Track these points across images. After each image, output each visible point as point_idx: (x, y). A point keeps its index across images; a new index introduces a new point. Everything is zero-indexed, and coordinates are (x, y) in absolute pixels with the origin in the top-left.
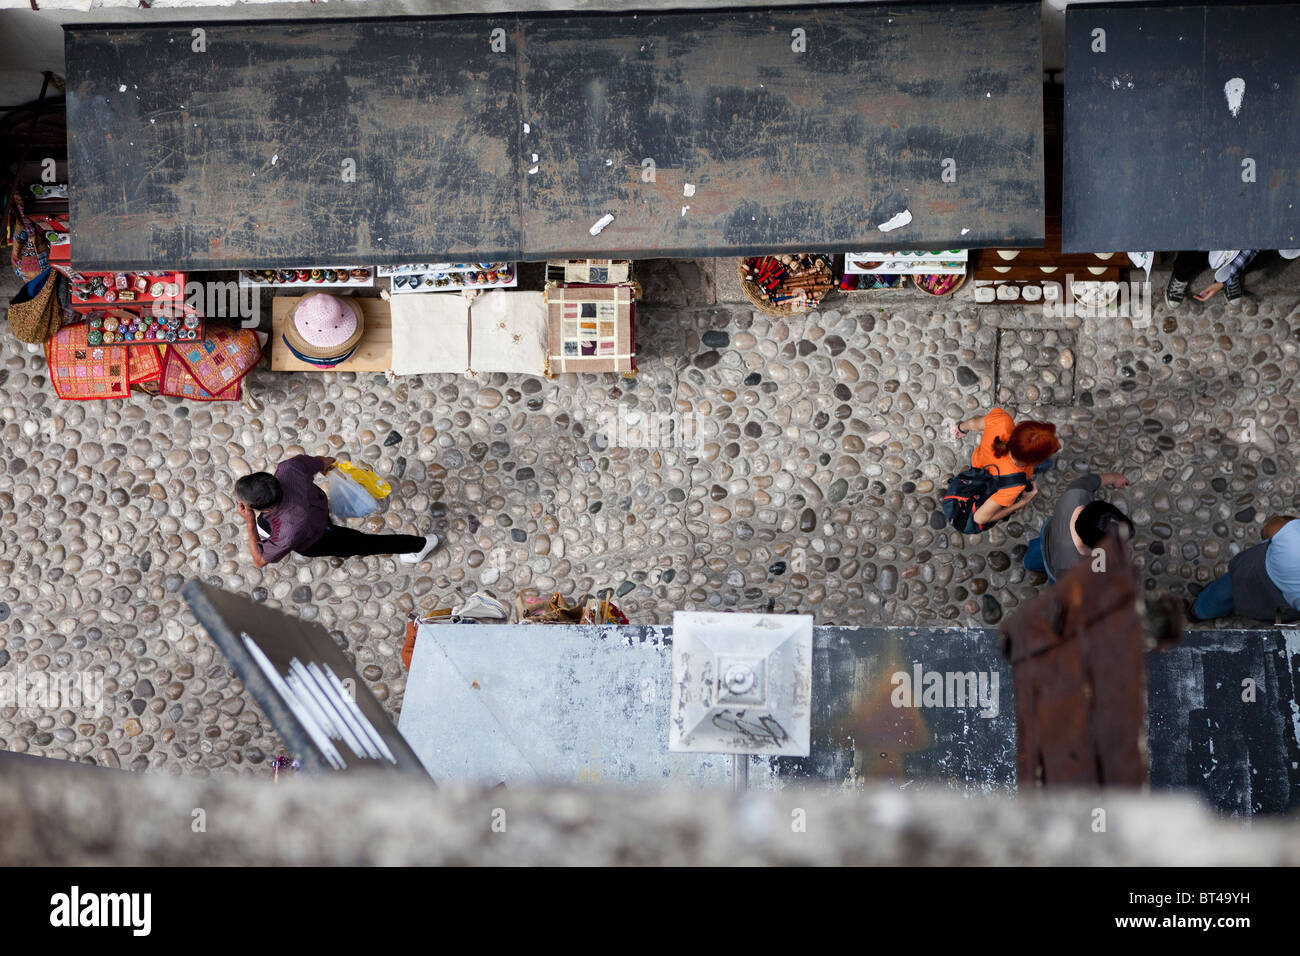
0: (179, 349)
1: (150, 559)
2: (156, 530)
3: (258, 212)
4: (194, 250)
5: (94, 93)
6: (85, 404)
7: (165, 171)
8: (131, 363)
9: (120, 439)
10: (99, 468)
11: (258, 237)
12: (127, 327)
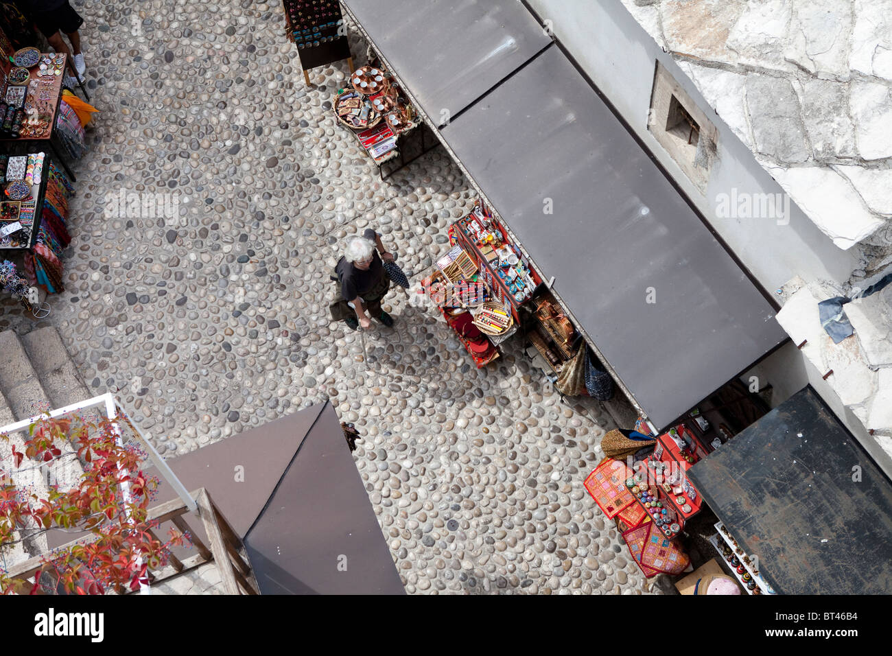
0: (654, 528)
1: (530, 585)
2: (547, 577)
3: (790, 551)
4: (743, 529)
5: (786, 422)
6: (587, 495)
7: (773, 486)
8: (628, 508)
9: (581, 526)
10: (559, 525)
11: (776, 559)
12: (648, 496)
